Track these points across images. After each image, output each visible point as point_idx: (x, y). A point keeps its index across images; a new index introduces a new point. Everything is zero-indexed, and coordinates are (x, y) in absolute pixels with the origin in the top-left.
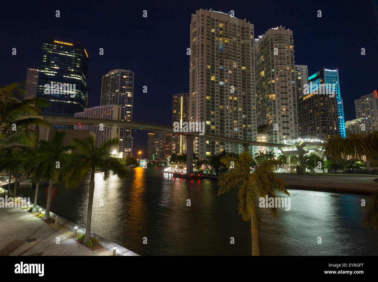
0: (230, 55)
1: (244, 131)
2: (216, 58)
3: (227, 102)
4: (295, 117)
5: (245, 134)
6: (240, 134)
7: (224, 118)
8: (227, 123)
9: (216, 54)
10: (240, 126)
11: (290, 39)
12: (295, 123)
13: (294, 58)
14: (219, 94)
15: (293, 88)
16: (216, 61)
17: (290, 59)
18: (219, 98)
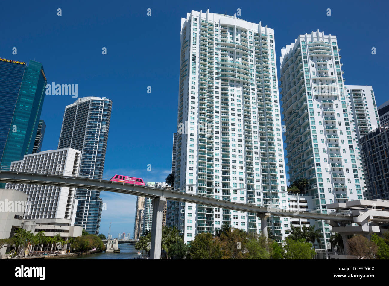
0: (238, 72)
1: (264, 190)
2: (215, 76)
3: (234, 142)
4: (355, 167)
5: (266, 195)
6: (257, 195)
7: (229, 169)
8: (235, 176)
9: (215, 71)
10: (257, 181)
11: (334, 48)
12: (355, 177)
13: (342, 74)
14: (220, 130)
15: (345, 119)
16: (215, 80)
17: (337, 76)
18: (220, 135)
